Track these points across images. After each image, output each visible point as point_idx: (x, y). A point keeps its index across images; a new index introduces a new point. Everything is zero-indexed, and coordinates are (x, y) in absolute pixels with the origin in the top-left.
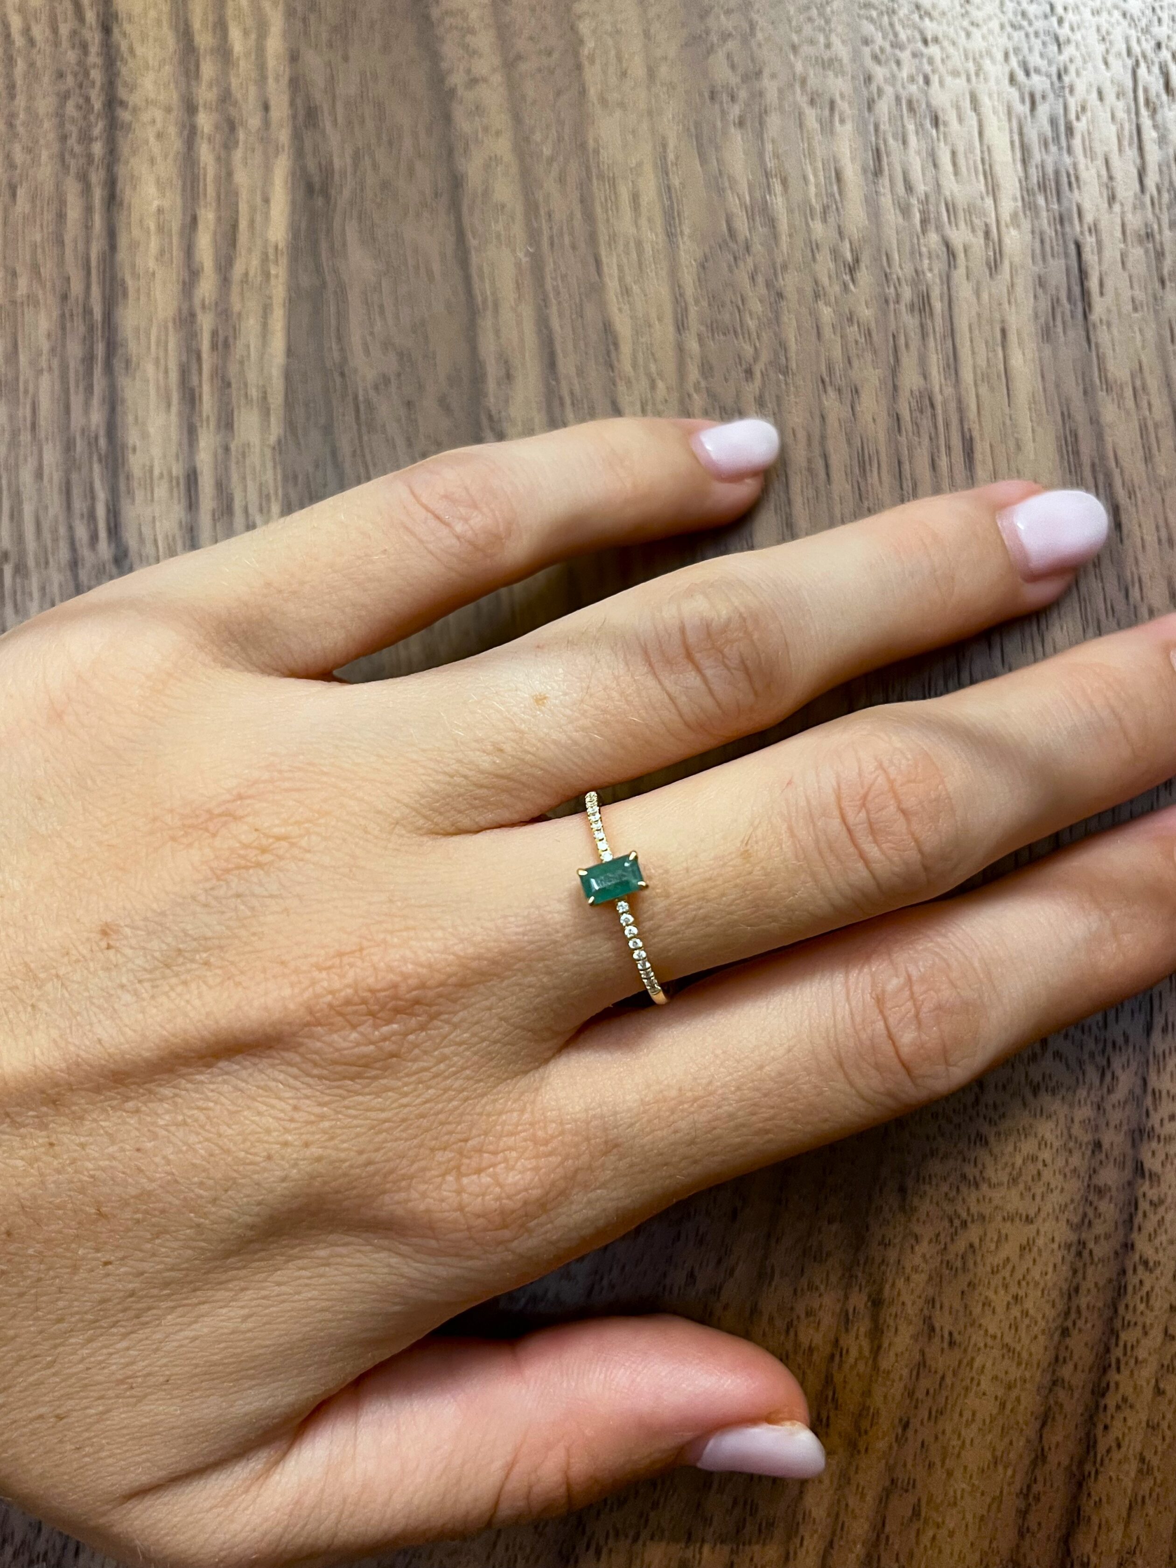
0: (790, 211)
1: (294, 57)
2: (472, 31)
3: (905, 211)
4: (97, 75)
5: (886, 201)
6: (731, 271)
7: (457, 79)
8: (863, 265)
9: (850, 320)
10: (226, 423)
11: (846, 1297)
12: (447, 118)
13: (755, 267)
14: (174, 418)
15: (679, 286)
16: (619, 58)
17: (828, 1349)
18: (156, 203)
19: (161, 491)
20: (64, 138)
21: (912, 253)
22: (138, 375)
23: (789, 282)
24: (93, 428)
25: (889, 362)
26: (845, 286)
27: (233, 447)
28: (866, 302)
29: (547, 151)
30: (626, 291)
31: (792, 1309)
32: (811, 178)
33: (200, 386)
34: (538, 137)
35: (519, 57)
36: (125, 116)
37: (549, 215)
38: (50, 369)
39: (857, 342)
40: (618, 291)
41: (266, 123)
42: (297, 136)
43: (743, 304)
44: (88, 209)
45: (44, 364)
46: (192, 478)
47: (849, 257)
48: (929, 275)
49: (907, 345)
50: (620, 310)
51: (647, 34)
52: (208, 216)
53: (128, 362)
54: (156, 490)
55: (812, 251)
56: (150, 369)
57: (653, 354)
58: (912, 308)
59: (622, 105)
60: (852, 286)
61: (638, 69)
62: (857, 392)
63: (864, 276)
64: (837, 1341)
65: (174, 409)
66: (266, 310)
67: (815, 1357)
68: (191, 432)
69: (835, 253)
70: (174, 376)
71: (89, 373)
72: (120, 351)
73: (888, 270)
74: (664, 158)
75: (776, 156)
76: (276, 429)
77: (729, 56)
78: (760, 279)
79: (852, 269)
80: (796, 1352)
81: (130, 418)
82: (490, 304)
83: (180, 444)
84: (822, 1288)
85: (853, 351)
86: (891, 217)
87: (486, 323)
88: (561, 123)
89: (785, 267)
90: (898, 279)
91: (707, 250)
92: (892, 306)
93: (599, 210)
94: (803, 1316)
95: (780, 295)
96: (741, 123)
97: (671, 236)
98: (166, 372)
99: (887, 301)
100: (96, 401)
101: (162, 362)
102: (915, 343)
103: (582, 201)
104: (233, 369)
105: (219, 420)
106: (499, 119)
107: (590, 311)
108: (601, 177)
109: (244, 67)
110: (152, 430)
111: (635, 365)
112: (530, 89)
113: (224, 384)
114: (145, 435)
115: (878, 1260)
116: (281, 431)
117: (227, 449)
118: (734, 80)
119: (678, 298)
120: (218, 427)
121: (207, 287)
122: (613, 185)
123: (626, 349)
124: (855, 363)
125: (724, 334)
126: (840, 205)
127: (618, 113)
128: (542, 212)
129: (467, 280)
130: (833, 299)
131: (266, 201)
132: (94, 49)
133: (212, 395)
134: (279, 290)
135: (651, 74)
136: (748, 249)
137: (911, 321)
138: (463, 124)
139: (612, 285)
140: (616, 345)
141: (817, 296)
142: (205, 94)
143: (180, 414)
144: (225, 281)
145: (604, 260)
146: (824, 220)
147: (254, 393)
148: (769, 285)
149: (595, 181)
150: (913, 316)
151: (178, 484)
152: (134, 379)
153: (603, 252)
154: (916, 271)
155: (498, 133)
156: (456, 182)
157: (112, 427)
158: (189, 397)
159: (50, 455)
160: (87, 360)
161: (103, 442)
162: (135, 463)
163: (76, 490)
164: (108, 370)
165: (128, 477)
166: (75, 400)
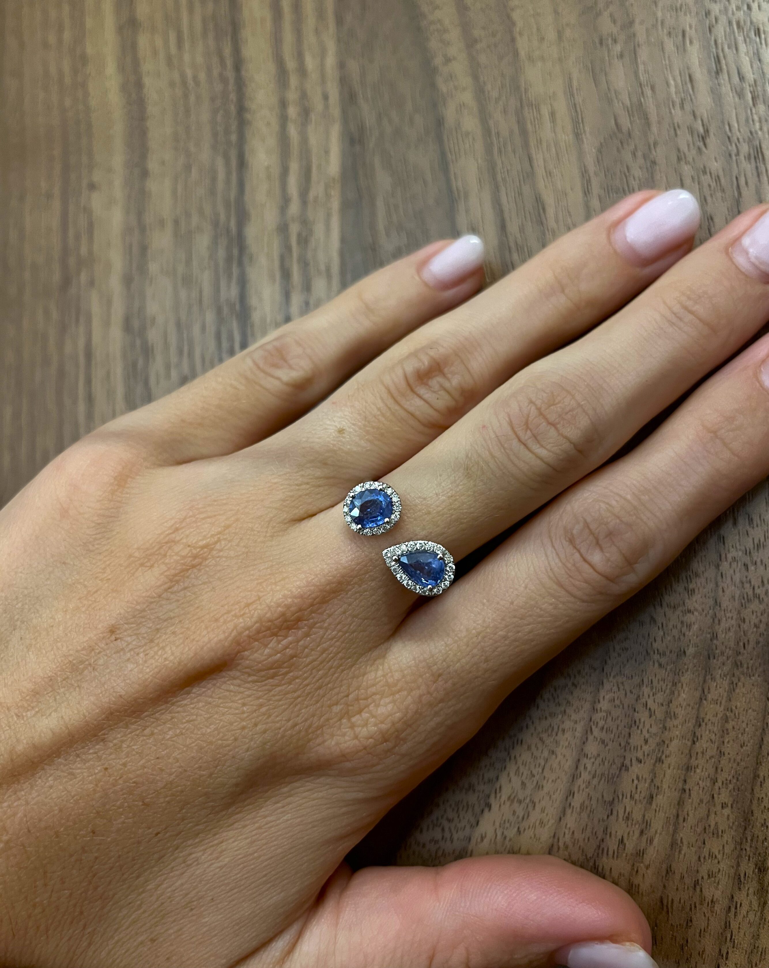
0: (658, 106)
1: (342, 65)
2: (446, 31)
3: (740, 94)
4: (233, 96)
5: (726, 89)
6: (618, 150)
7: (438, 61)
8: (711, 134)
9: (705, 172)
10: (307, 287)
11: (738, 865)
12: (433, 86)
13: (636, 146)
14: (277, 288)
15: (585, 167)
16: (538, 29)
17: (726, 902)
18: (266, 164)
20: (215, 135)
21: (747, 120)
22: (257, 264)
23: (659, 154)
24: (232, 299)
25: (734, 196)
26: (699, 149)
27: (311, 301)
28: (715, 158)
29: (494, 94)
30: (549, 174)
31: (698, 871)
32: (672, 82)
33: (292, 267)
34: (489, 87)
35: (476, 41)
36: (248, 116)
37: (498, 134)
38: (209, 267)
39: (710, 186)
40: (544, 174)
41: (327, 107)
42: (344, 112)
43: (628, 172)
44: (228, 173)
45: (205, 265)
47: (701, 130)
48: (760, 133)
49: (747, 183)
50: (546, 187)
51: (556, 12)
52: (294, 166)
53: (251, 258)
55: (675, 130)
56: (263, 261)
57: (569, 212)
58: (748, 158)
59: (542, 59)
60: (704, 149)
61: (551, 35)
62: (712, 219)
63: (712, 141)
64: (733, 897)
65: (277, 283)
66: (329, 216)
67: (717, 908)
68: (287, 295)
69: (691, 130)
70: (277, 263)
71: (230, 267)
72: (247, 252)
73: (729, 134)
74: (570, 86)
75: (646, 71)
77: (611, 15)
78: (639, 154)
79: (703, 139)
80: (701, 904)
81: (253, 291)
82: (462, 194)
83: (281, 303)
84: (719, 857)
85: (707, 192)
86: (730, 98)
87: (461, 207)
88: (503, 75)
89: (655, 144)
90: (738, 139)
91: (602, 141)
92: (734, 158)
93: (529, 127)
94: (706, 877)
95: (654, 163)
96: (621, 56)
97: (578, 136)
98: (272, 261)
99: (730, 155)
100: (233, 282)
101: (270, 255)
102: (753, 180)
103: (518, 122)
104: (309, 255)
105: (303, 286)
106: (466, 81)
107: (527, 190)
108: (531, 105)
109: (314, 76)
110: (265, 297)
111: (557, 221)
112: (483, 59)
113: (304, 264)
114: (261, 300)
115: (761, 838)
117: (308, 303)
118: (615, 30)
119: (584, 172)
120: (302, 290)
121: (294, 208)
122: (539, 111)
123: (551, 212)
124: (709, 199)
125: (617, 193)
126: (693, 97)
127: (539, 64)
128: (493, 133)
129: (448, 181)
130: (691, 160)
131: (327, 152)
132: (232, 81)
133: (299, 272)
134: (335, 204)
135: (560, 34)
136: (629, 135)
137: (749, 166)
138: (443, 88)
139: (540, 172)
140: (544, 209)
141: (679, 159)
142: (292, 95)
143: (281, 285)
144: (304, 202)
145: (534, 156)
146: (682, 107)
147: (322, 267)
148: (645, 157)
149: (526, 108)
150: (750, 163)
152: (255, 267)
153: (533, 151)
154: (751, 133)
155: (464, 89)
156: (440, 122)
157: (243, 297)
158: (286, 274)
159: (210, 317)
160: (229, 259)
161: (238, 307)
162: (256, 317)
163: (224, 336)
164: (240, 264)
165: (252, 326)
166: (223, 283)
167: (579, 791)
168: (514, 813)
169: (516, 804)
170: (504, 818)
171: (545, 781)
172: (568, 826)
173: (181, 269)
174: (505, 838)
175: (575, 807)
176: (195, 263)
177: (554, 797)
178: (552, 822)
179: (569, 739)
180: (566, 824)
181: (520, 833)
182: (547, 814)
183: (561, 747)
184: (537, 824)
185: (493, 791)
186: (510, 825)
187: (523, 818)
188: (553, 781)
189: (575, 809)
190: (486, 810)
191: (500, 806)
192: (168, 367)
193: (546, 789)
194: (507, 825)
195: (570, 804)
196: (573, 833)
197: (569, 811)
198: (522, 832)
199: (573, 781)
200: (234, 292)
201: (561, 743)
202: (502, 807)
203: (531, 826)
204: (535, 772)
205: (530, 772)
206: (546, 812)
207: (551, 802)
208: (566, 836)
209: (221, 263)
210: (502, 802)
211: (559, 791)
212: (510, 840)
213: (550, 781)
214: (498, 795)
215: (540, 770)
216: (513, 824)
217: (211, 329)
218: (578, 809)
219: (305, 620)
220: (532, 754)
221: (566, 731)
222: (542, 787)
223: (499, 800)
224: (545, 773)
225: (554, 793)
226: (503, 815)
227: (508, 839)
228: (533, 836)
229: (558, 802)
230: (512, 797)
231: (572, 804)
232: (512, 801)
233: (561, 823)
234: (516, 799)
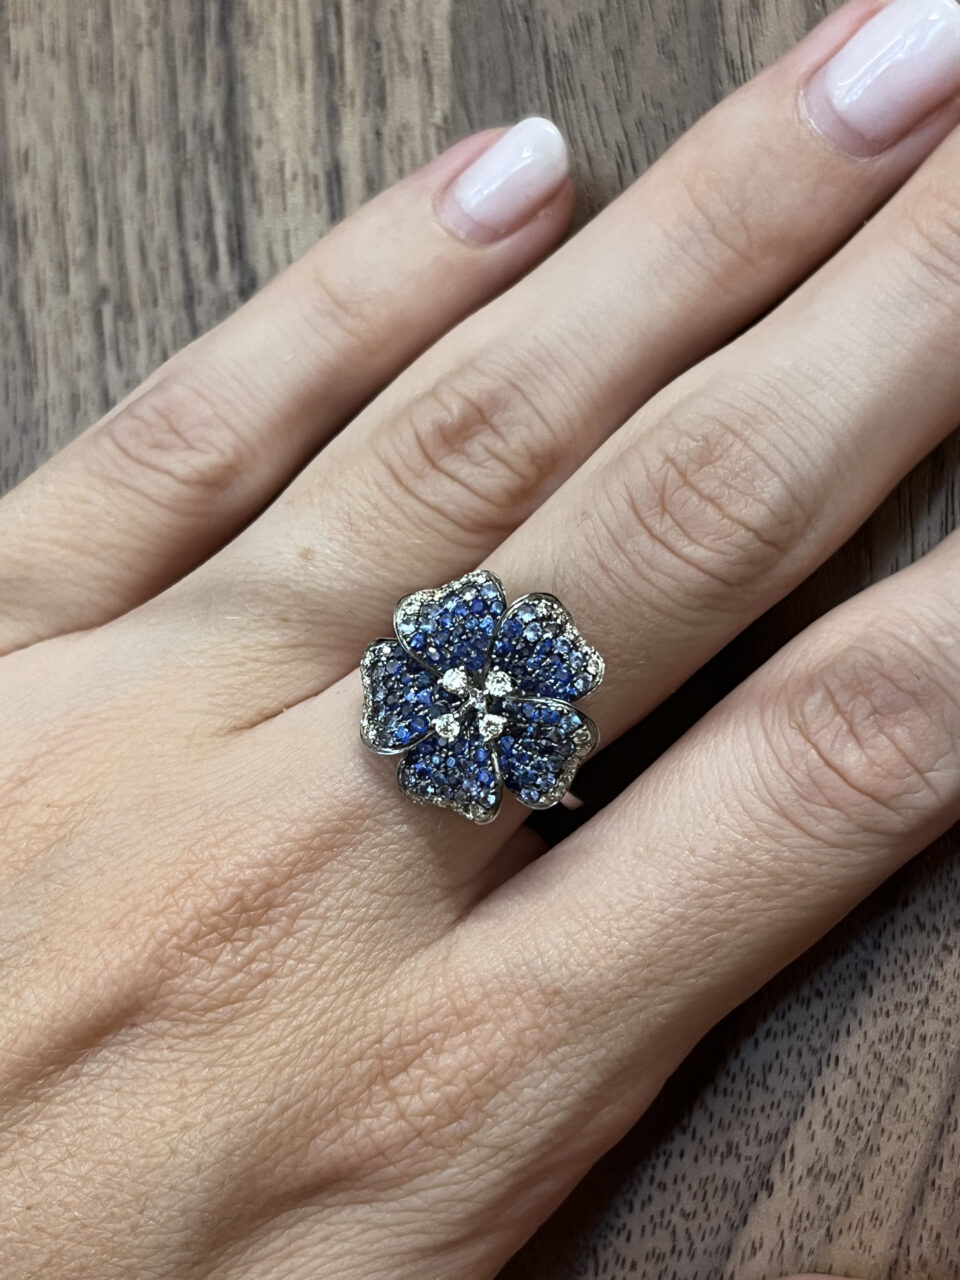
10: (379, 99)
14: (309, 96)
19: (296, 197)
22: (262, 42)
24: (207, 118)
27: (386, 131)
33: (341, 50)
38: (151, 44)
45: (142, 37)
46: (334, 176)
53: (248, 26)
54: (289, 194)
56: (277, 35)
65: (308, 86)
68: (332, 116)
70: (308, 40)
71: (200, 44)
72: (238, 14)
76: (442, 104)
81: (253, 102)
83: (317, 132)
98: (297, 35)
100: (209, 82)
101: (291, 21)
104: (384, 23)
105: (367, 94)
110: (281, 114)
113: (372, 47)
114: (273, 123)
116: (447, 104)
117: (378, 134)
120: (366, 104)
133: (356, 60)
143: (316, 90)
147: (413, 56)
151: (316, 187)
152: (256, 47)
157: (231, 114)
158: (330, 67)
159: (157, 157)
160: (199, 27)
161: (219, 135)
162: (262, 159)
163: (189, 204)
164: (224, 36)
165: (254, 180)
166: (185, 82)
167: (952, 1157)
168: (820, 1199)
169: (823, 1184)
170: (799, 1210)
171: (885, 1138)
172: (929, 1223)
173: (87, 45)
174: (801, 1248)
175: (943, 1188)
176: (117, 32)
177: (901, 1168)
178: (896, 1215)
179: (934, 1055)
180: (925, 1221)
181: (831, 1241)
182: (887, 1202)
183: (917, 1070)
184: (867, 1220)
185: (779, 1156)
186: (812, 1224)
187: (838, 1211)
188: (899, 1137)
189: (943, 1192)
190: (763, 1195)
191: (791, 1187)
192: (63, 269)
193: (885, 1155)
194: (806, 1223)
195: (933, 1184)
196: (938, 1237)
197: (931, 1197)
198: (835, 1236)
199: (940, 1138)
200: (212, 102)
201: (919, 1064)
202: (797, 1189)
203: (854, 1224)
204: (863, 1120)
205: (853, 1120)
206: (884, 1198)
207: (896, 1177)
208: (925, 1242)
209: (182, 36)
210: (797, 1180)
211: (912, 1155)
212: (811, 1252)
213: (894, 1137)
214: (788, 1166)
215: (875, 1118)
216: (816, 1223)
217: (160, 185)
218: (950, 1191)
219: (281, 905)
220: (859, 1084)
221: (928, 1039)
222: (879, 1149)
223: (790, 1177)
224: (885, 1122)
225: (902, 1160)
226: (798, 1204)
227: (806, 1251)
228: (857, 1245)
229: (908, 1180)
230: (817, 1169)
231: (938, 1182)
232: (817, 1178)
233: (915, 1218)
234: (824, 1175)
